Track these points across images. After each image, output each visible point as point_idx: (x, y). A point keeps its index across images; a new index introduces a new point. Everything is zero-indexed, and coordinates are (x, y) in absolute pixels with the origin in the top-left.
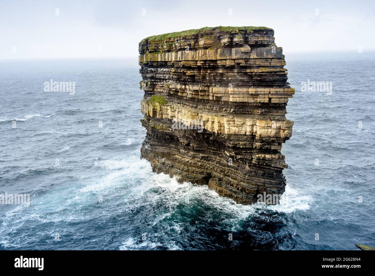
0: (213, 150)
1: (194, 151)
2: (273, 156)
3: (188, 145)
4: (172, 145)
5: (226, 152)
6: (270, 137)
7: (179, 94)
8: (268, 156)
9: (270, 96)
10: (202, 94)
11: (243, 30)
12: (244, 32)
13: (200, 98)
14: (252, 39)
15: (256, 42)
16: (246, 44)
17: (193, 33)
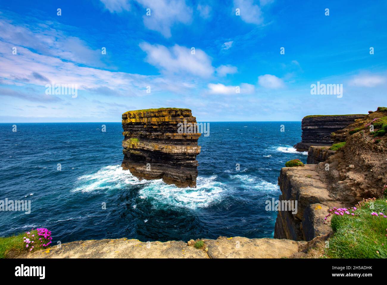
0: (164, 161)
1: (154, 163)
2: (193, 161)
3: (151, 160)
4: (140, 162)
5: (170, 162)
6: (192, 153)
7: (148, 137)
8: (191, 161)
9: (192, 136)
10: (161, 136)
11: (180, 110)
12: (181, 110)
13: (159, 138)
14: (184, 113)
15: (186, 115)
16: (181, 115)
17: (157, 110)
